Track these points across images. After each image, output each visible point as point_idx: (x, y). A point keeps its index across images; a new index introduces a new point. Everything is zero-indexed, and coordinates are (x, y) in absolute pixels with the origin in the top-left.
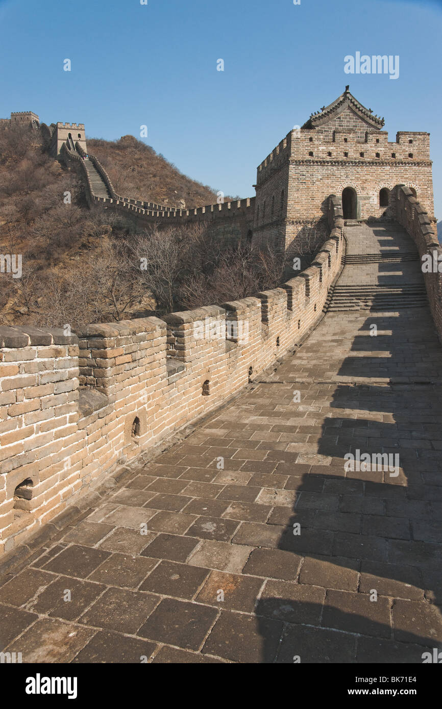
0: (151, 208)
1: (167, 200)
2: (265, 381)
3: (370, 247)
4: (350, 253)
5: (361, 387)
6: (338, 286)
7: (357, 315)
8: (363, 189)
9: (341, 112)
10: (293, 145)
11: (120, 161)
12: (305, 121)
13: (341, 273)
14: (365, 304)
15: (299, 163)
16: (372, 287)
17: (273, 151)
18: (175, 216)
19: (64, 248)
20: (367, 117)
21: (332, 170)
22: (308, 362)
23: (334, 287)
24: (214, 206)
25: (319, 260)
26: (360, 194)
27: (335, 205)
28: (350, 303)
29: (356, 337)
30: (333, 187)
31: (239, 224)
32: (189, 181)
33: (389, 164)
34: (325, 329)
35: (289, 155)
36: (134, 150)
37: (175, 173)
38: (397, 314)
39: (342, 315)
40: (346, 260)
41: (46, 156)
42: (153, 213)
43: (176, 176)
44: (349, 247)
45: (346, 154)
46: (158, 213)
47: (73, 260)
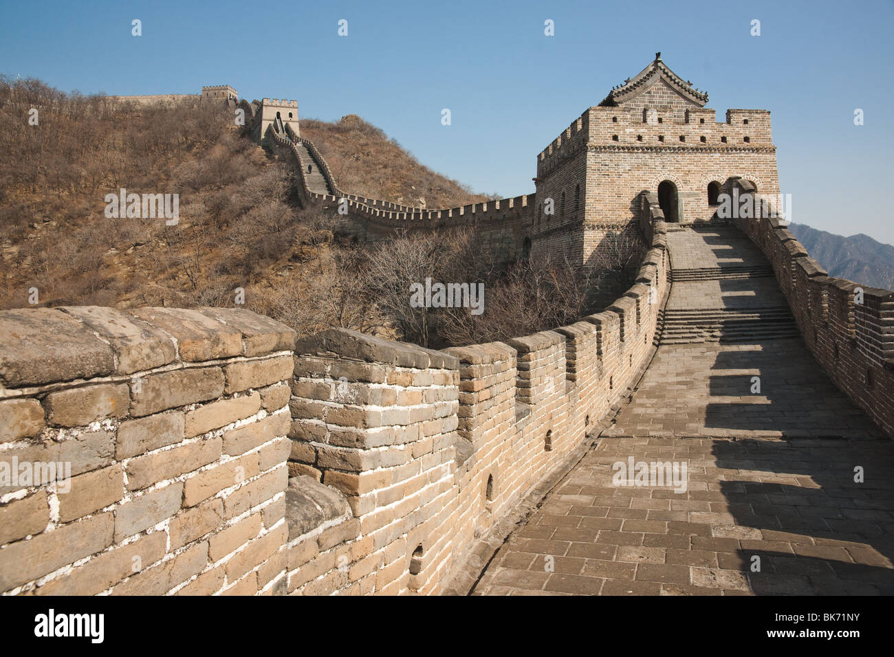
0: (386, 208)
1: (402, 199)
2: (606, 435)
3: (703, 258)
4: (675, 267)
5: (745, 442)
6: (670, 311)
7: (703, 349)
8: (685, 182)
9: (651, 85)
10: (592, 126)
11: (340, 147)
12: (605, 96)
13: (670, 293)
14: (711, 334)
15: (599, 149)
16: (717, 312)
17: (562, 135)
18: (421, 218)
19: (268, 259)
20: (686, 91)
21: (643, 159)
22: (656, 411)
23: (664, 312)
24: (476, 205)
25: (646, 276)
26: (682, 189)
27: (651, 204)
28: (690, 332)
29: (711, 378)
30: (647, 180)
31: (511, 230)
32: (431, 174)
33: (719, 151)
34: (663, 368)
35: (586, 140)
36: (359, 133)
37: (412, 163)
38: (758, 348)
39: (680, 349)
40: (673, 276)
41: (246, 141)
42: (391, 214)
43: (413, 166)
44: (674, 259)
45: (661, 138)
46: (398, 214)
47: (281, 275)
